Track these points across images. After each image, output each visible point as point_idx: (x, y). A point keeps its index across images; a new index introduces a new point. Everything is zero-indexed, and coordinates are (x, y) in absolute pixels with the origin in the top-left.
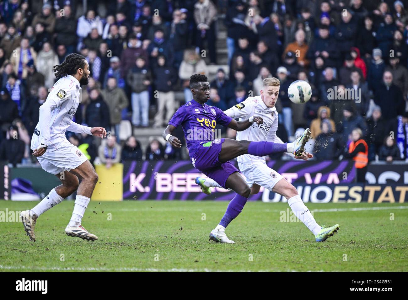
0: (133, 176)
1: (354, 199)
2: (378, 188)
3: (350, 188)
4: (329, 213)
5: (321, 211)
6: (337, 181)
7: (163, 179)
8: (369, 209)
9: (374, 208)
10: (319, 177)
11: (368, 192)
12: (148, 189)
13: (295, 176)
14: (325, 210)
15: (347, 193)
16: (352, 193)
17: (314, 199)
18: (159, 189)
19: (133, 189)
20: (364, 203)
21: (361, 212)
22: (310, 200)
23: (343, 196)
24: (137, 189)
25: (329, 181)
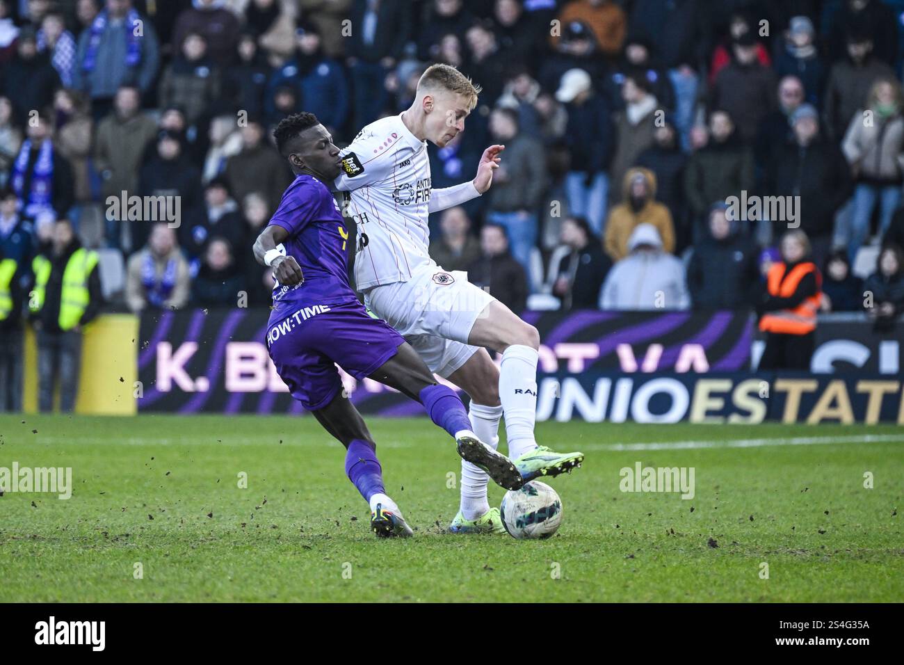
0: (164, 349)
1: (746, 413)
2: (811, 386)
3: (736, 384)
4: (674, 453)
5: (655, 446)
6: (702, 365)
7: (244, 358)
8: (782, 441)
9: (797, 441)
10: (654, 354)
11: (783, 396)
12: (203, 385)
13: (591, 351)
14: (666, 446)
15: (727, 397)
16: (741, 398)
17: (642, 414)
18: (235, 384)
19: (163, 384)
20: (772, 426)
21: (758, 451)
22: (630, 415)
23: (717, 404)
24: (174, 383)
25: (683, 366)
